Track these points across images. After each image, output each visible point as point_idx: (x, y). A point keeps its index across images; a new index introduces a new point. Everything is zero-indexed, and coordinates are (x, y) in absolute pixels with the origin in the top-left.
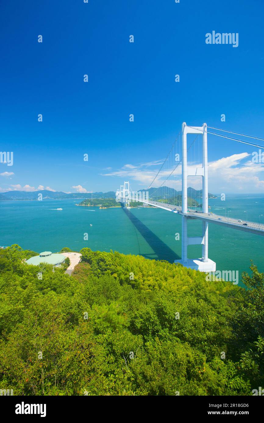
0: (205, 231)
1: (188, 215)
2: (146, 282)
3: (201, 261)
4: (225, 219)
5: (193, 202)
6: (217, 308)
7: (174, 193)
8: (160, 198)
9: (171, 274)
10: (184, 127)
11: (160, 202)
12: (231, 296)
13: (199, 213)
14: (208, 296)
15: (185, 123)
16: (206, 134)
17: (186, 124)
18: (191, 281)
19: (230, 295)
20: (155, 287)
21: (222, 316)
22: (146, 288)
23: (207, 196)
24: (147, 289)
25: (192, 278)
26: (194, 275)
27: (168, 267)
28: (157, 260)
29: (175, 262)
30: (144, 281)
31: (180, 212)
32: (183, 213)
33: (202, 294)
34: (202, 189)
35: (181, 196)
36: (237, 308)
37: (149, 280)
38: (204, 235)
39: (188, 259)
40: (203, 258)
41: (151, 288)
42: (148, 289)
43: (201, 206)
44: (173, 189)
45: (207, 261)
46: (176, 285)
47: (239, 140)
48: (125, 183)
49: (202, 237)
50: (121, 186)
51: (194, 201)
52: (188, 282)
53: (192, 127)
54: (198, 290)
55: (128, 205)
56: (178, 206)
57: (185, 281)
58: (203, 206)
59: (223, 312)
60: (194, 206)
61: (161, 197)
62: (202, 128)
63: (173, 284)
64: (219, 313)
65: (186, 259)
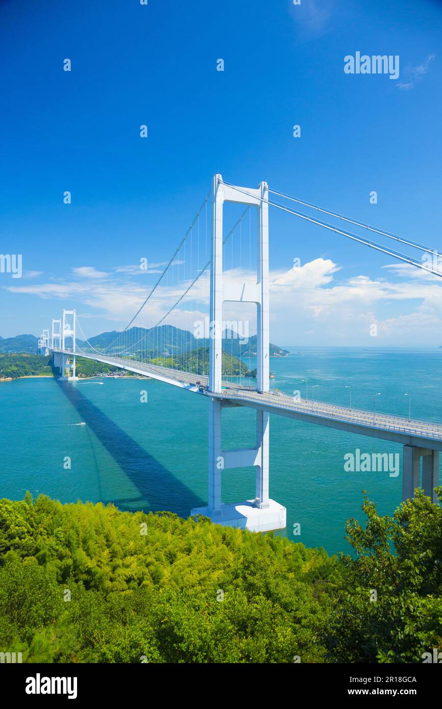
0: (263, 433)
1: (224, 396)
2: (120, 571)
3: (254, 505)
4: (307, 404)
5: (234, 365)
6: (292, 610)
7: (191, 343)
8: (155, 355)
9: (182, 544)
10: (218, 186)
11: (155, 364)
12: (321, 580)
13: (250, 392)
14: (272, 586)
15: (219, 177)
16: (265, 207)
17: (221, 179)
18: (231, 556)
19: (317, 578)
20: (144, 582)
21: (303, 626)
22: (120, 587)
23: (266, 351)
24: (123, 590)
25: (232, 550)
26: (238, 541)
27: (176, 527)
28: (147, 513)
29: (192, 514)
30: (114, 569)
31: (205, 390)
32: (210, 392)
33: (259, 584)
34: (255, 333)
35: (208, 351)
36: (336, 600)
37: (128, 566)
38: (259, 443)
39: (223, 504)
40: (258, 499)
41: (134, 584)
42: (124, 588)
43: (253, 375)
44: (188, 332)
45: (267, 506)
46: (195, 572)
47: (334, 228)
48: (66, 312)
49: (256, 448)
50: (54, 321)
51: (236, 362)
52: (223, 560)
53: (236, 187)
54: (250, 574)
55: (71, 371)
56: (199, 374)
57: (215, 559)
58: (257, 375)
59: (305, 618)
60: (238, 374)
61: (159, 352)
62: (257, 192)
63: (188, 570)
64: (298, 621)
65: (218, 504)
